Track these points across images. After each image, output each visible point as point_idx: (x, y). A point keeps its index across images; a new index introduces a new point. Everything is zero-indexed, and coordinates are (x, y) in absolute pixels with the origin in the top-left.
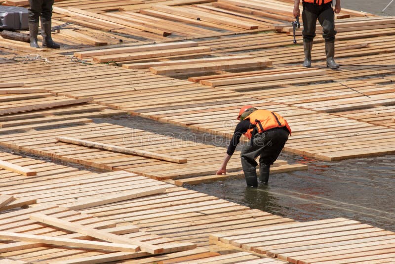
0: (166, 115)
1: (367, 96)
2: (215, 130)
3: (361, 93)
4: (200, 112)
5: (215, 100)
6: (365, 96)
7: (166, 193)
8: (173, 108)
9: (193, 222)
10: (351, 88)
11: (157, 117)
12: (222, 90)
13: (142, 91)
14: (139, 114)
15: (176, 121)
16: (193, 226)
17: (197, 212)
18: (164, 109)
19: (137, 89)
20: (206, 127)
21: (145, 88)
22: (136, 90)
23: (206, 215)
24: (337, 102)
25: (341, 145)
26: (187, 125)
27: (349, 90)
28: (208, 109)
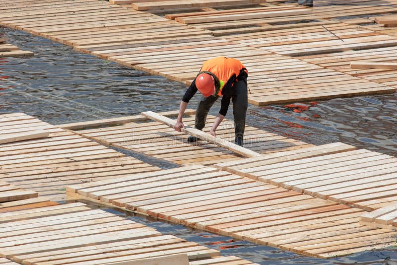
0: (117, 54)
1: (341, 39)
2: (157, 71)
3: (337, 37)
4: (153, 51)
5: (175, 39)
6: (339, 39)
7: (50, 137)
8: (129, 46)
9: (57, 168)
10: (330, 31)
11: (106, 55)
12: (193, 28)
13: (110, 28)
14: (90, 52)
15: (123, 60)
16: (55, 172)
17: (67, 158)
18: (118, 47)
19: (106, 25)
20: (149, 68)
21: (115, 25)
22: (104, 27)
23: (75, 161)
24: (307, 46)
25: (276, 89)
26: (132, 64)
27: (328, 32)
28: (163, 48)
